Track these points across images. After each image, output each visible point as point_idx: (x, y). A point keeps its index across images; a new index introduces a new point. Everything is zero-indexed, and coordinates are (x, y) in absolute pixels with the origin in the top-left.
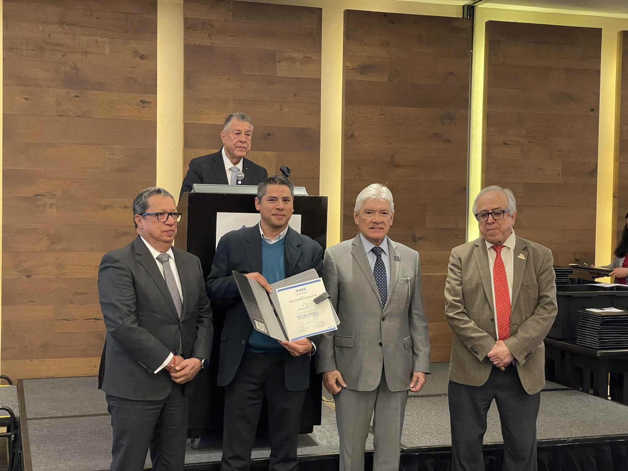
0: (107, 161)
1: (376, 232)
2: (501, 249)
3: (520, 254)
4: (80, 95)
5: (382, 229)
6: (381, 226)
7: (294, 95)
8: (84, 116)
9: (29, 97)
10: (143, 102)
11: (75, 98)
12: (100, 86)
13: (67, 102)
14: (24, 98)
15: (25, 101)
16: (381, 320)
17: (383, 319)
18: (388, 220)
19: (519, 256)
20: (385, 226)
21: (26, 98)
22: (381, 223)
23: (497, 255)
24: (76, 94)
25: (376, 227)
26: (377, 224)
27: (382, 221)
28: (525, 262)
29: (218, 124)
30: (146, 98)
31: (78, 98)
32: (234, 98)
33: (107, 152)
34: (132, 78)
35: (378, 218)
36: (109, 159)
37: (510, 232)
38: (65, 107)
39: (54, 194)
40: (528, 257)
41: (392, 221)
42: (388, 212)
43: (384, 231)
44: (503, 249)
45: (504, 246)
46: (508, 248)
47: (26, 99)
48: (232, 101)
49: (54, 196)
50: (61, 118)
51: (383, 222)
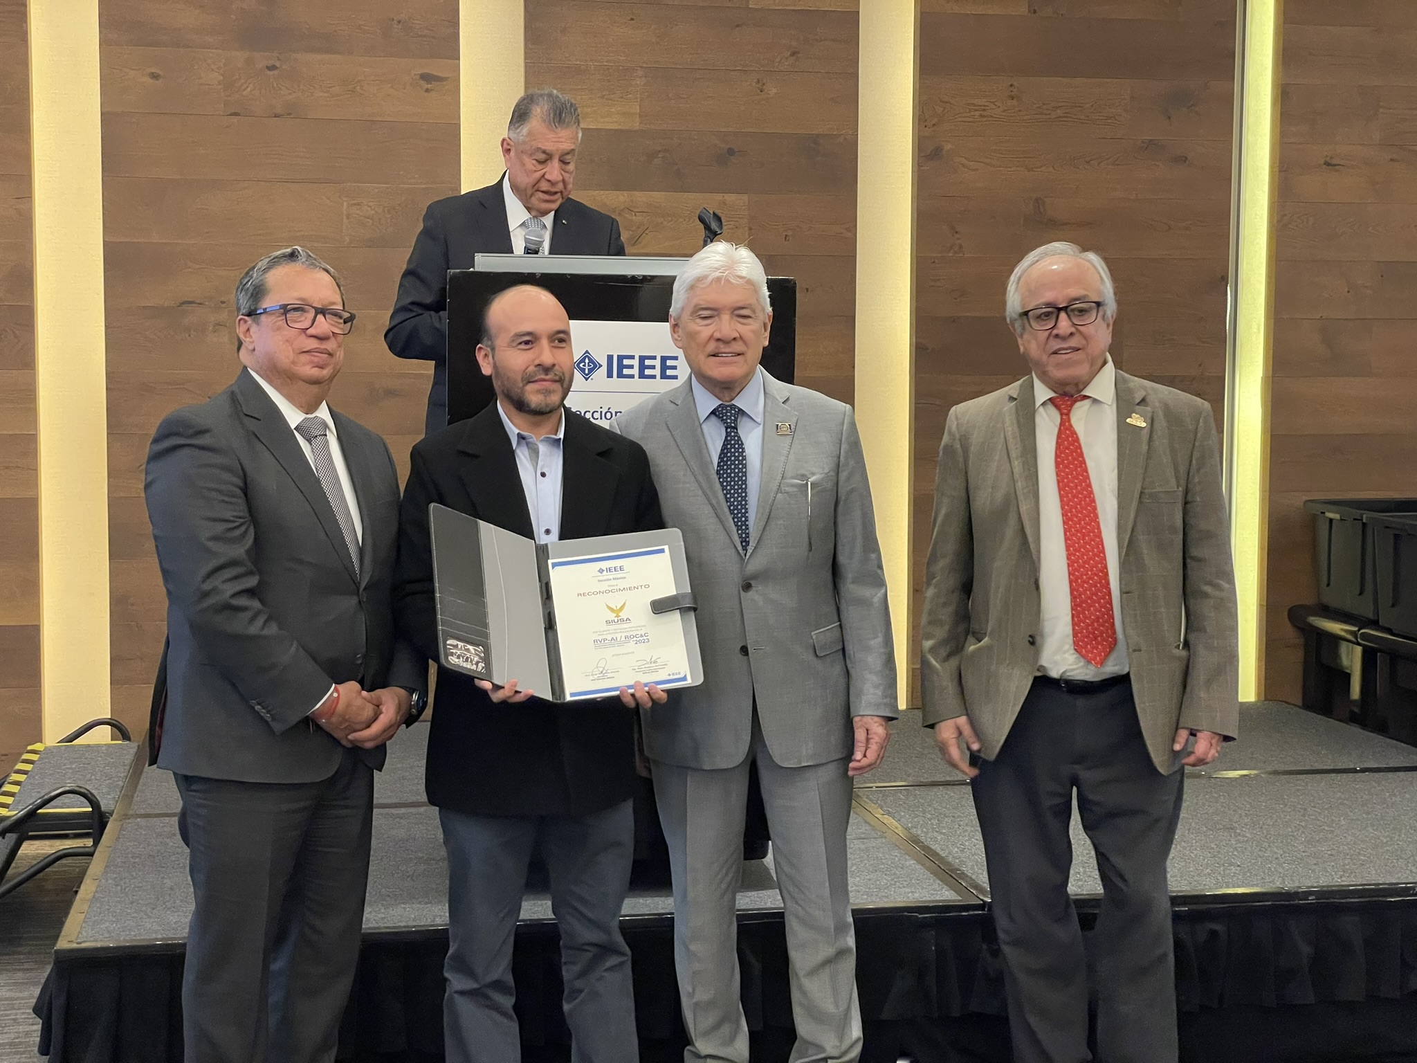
0: (345, 221)
1: (725, 364)
2: (1071, 406)
3: (1134, 414)
4: (278, 66)
5: (739, 355)
6: (737, 347)
7: (793, 54)
8: (290, 114)
9: (161, 73)
10: (426, 78)
11: (268, 72)
12: (327, 43)
13: (249, 81)
14: (149, 74)
15: (151, 81)
16: (741, 589)
17: (747, 587)
18: (753, 331)
19: (1128, 420)
20: (747, 347)
21: (153, 73)
22: (734, 339)
23: (1062, 419)
24: (270, 63)
25: (723, 350)
26: (726, 342)
27: (738, 335)
28: (1145, 434)
29: (607, 127)
30: (436, 67)
31: (276, 72)
32: (645, 65)
33: (345, 199)
34: (399, 22)
35: (727, 326)
36: (348, 216)
37: (1100, 362)
38: (245, 93)
39: (223, 299)
40: (1152, 422)
41: (767, 334)
42: (754, 311)
43: (746, 361)
44: (1078, 404)
45: (1086, 397)
46: (1095, 401)
47: (154, 76)
48: (640, 73)
49: (223, 305)
50: (235, 119)
51: (741, 336)
